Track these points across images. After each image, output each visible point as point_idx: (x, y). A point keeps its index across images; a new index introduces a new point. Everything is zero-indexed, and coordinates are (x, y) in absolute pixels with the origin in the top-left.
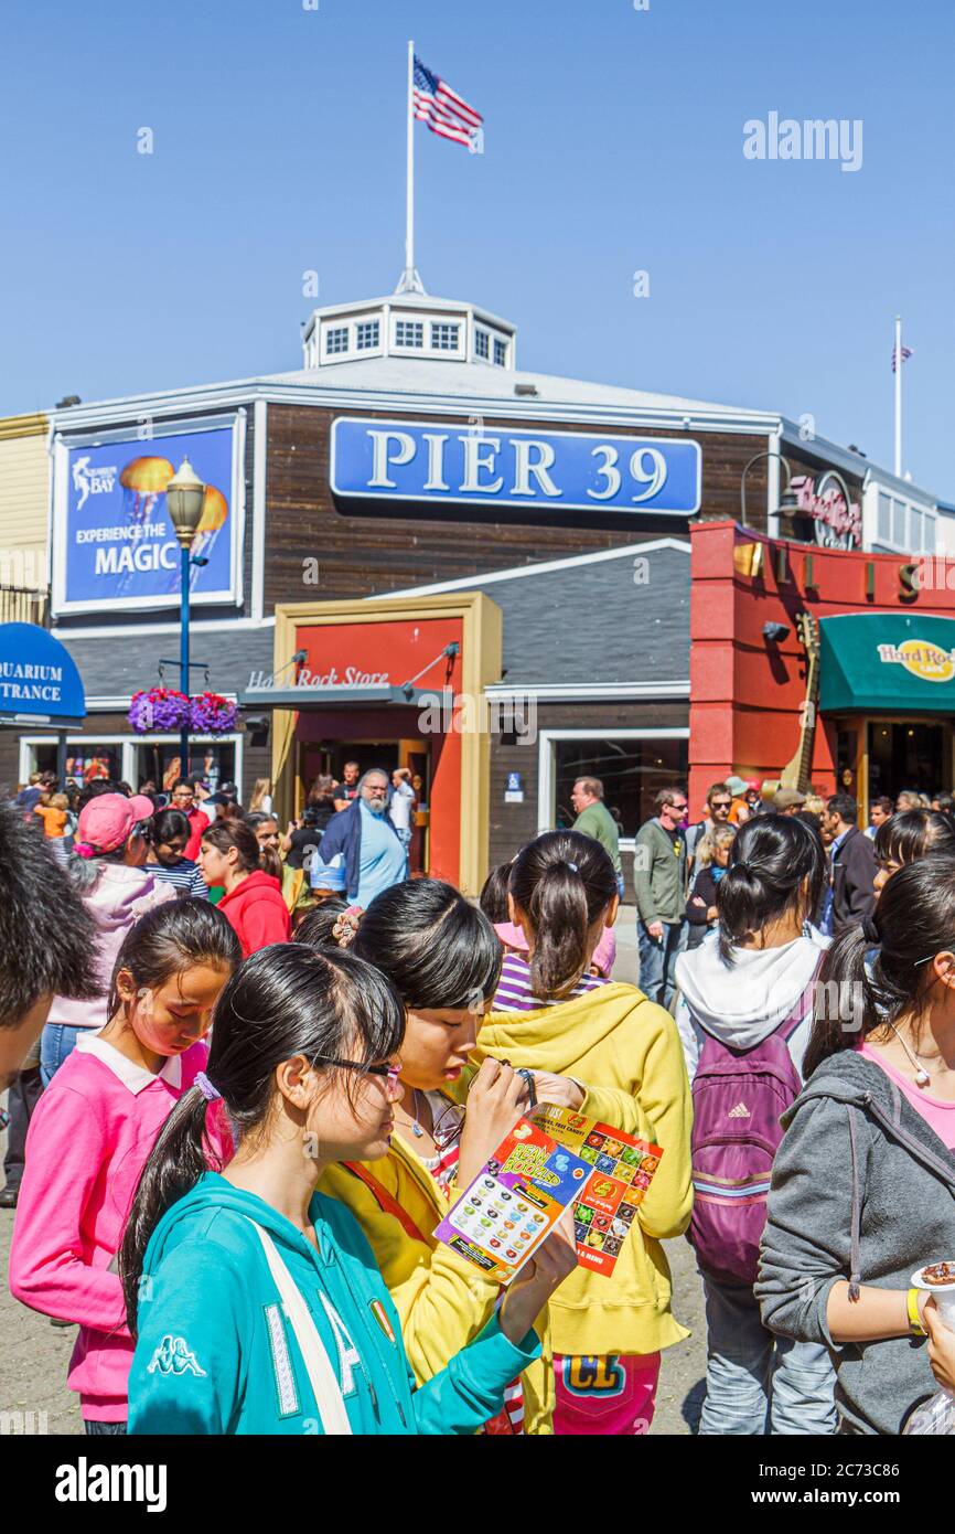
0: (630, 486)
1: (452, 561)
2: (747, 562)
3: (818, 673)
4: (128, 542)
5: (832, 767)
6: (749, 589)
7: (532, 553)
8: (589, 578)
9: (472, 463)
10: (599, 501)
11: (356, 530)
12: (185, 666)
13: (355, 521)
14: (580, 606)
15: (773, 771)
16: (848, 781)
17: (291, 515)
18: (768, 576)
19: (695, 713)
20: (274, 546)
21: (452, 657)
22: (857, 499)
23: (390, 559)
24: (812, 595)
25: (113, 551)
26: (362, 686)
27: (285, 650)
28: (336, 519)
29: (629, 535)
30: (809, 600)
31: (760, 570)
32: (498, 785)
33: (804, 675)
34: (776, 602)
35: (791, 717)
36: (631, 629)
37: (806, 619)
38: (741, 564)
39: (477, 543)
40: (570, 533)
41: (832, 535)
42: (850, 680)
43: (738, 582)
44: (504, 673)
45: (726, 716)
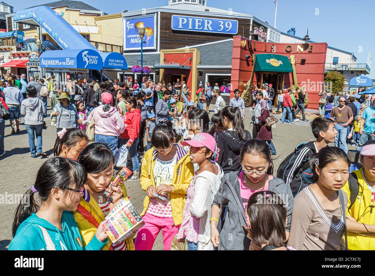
0: (225, 29)
1: (193, 42)
2: (243, 44)
3: (255, 64)
4: (136, 38)
5: (256, 81)
6: (243, 49)
7: (207, 41)
8: (217, 46)
9: (197, 24)
10: (219, 31)
11: (176, 36)
12: (142, 61)
13: (176, 34)
14: (214, 51)
15: (246, 82)
16: (259, 84)
17: (165, 33)
18: (247, 47)
19: (232, 71)
20: (162, 39)
21: (191, 60)
22: (266, 32)
23: (182, 41)
24: (255, 50)
25: (134, 39)
26: (175, 65)
27: (162, 58)
28: (172, 34)
29: (225, 38)
30: (254, 51)
31: (246, 45)
32: (198, 83)
33: (252, 65)
34: (248, 51)
35: (249, 72)
36: (223, 55)
37: (253, 54)
38: (242, 44)
39: (197, 39)
40: (214, 37)
41: (261, 38)
42: (260, 66)
43: (241, 48)
44: (200, 63)
45: (238, 72)
